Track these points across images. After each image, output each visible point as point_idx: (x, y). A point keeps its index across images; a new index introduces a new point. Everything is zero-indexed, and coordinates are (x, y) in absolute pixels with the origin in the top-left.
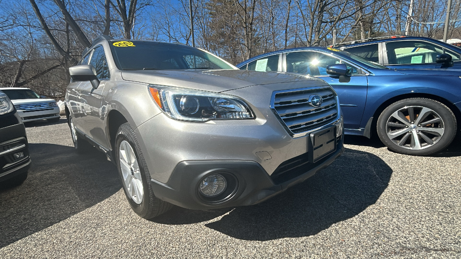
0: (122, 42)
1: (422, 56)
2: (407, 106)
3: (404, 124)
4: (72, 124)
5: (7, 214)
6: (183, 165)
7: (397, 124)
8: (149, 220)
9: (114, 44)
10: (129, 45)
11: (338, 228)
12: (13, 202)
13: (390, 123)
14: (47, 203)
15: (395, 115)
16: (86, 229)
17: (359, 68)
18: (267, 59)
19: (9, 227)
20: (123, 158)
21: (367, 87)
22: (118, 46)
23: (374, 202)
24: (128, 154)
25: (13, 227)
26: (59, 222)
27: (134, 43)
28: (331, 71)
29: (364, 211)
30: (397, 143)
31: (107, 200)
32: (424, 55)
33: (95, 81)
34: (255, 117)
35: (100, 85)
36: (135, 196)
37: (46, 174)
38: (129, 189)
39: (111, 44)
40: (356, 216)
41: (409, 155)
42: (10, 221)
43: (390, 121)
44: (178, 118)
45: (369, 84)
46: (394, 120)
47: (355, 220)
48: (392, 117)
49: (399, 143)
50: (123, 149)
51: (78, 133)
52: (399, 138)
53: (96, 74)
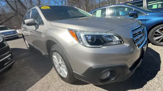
0: (45, 7)
1: (157, 5)
2: (161, 27)
3: (161, 34)
4: (26, 41)
5: (10, 83)
6: (92, 68)
7: (157, 34)
8: (70, 83)
9: (42, 8)
10: (48, 8)
11: (150, 83)
12: (10, 77)
13: (155, 34)
14: (24, 76)
15: (158, 31)
16: (44, 89)
17: (142, 12)
18: (101, 10)
19: (12, 90)
20: (55, 59)
21: (146, 20)
22: (43, 9)
23: (159, 70)
24: (58, 58)
25: (13, 89)
26: (32, 86)
27: (50, 7)
28: (130, 14)
29: (157, 74)
30: (157, 42)
31: (48, 74)
32: (158, 4)
33: (36, 25)
34: (124, 43)
35: (39, 27)
36: (62, 73)
37: (20, 62)
38: (58, 71)
39: (40, 8)
40: (155, 77)
41: (162, 46)
42: (12, 86)
43: (155, 33)
44: (88, 46)
45: (147, 18)
46: (156, 33)
47: (155, 79)
48: (156, 32)
49: (158, 42)
50: (55, 55)
51: (29, 45)
52: (158, 40)
53: (36, 22)
